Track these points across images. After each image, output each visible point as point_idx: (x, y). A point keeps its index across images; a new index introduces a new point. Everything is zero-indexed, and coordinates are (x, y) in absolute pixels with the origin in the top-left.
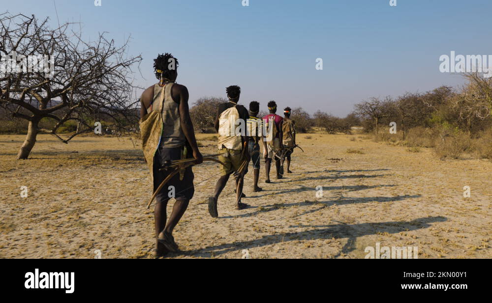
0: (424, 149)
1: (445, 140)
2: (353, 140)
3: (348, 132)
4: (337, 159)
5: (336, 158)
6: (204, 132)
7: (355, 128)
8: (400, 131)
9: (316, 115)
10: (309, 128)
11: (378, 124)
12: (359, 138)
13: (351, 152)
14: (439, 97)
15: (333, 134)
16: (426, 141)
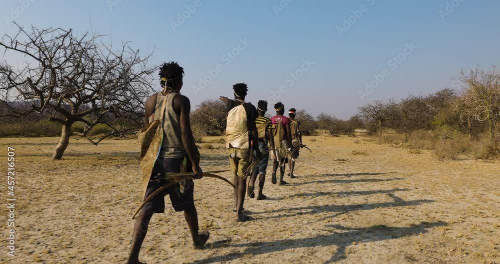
0: (426, 151)
1: (444, 142)
2: (357, 142)
3: (352, 135)
4: (344, 160)
5: (342, 159)
6: (209, 134)
7: (358, 131)
8: (404, 133)
9: (319, 118)
10: (312, 131)
11: (381, 127)
12: (363, 140)
13: (356, 153)
14: (441, 100)
15: (337, 136)
16: (428, 143)
